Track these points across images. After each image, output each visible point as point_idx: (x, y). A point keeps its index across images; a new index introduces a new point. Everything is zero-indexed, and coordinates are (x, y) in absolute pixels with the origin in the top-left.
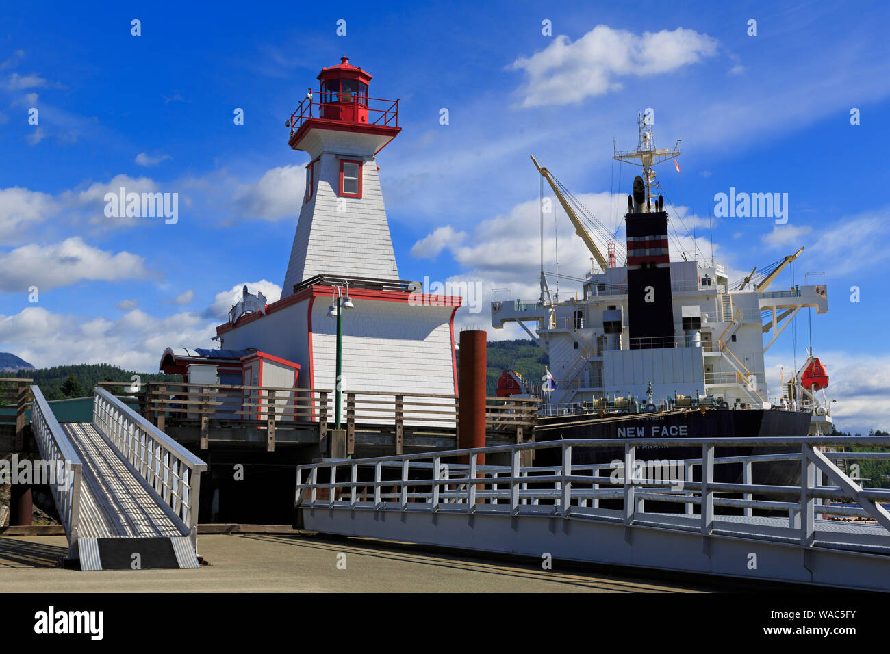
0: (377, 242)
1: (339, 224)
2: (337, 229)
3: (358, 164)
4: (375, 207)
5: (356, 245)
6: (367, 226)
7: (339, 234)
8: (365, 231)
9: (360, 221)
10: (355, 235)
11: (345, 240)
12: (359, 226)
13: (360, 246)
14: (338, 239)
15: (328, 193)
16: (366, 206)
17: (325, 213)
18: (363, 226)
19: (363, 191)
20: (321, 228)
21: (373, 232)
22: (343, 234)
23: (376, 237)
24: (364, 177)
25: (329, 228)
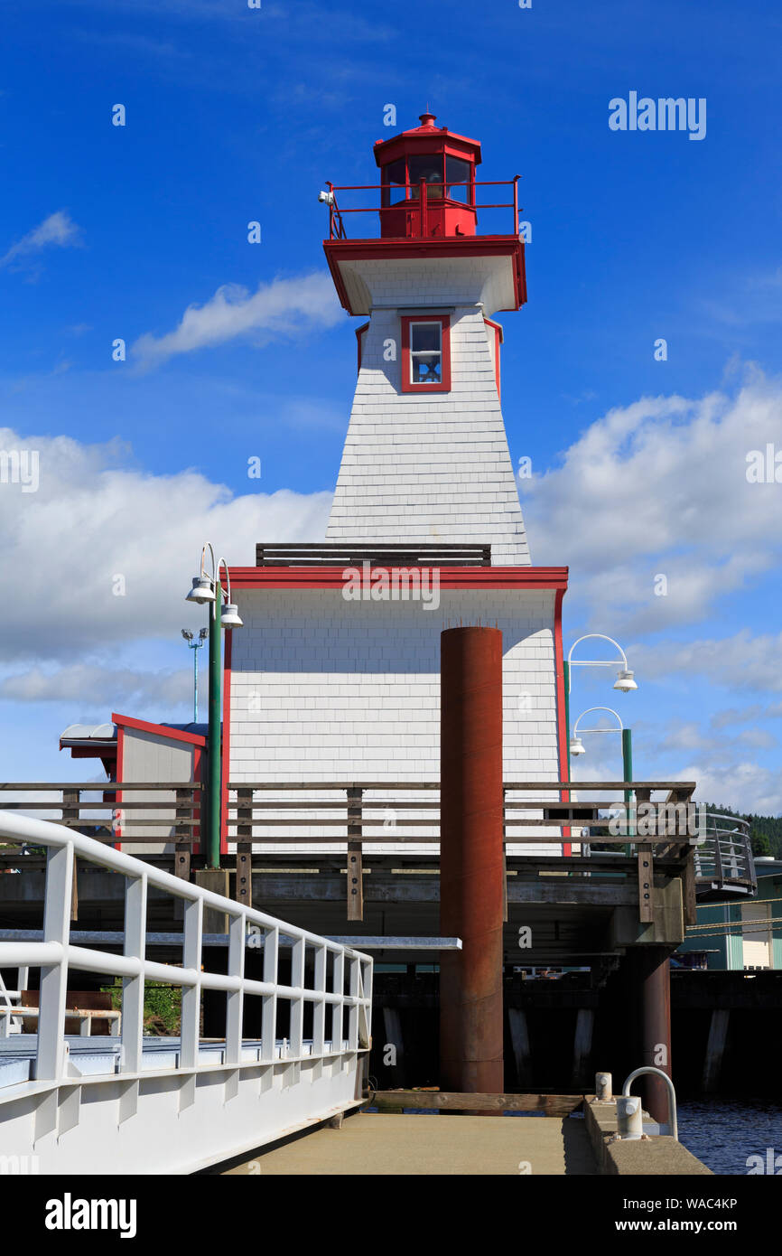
0: (483, 477)
1: (400, 449)
2: (396, 459)
3: (440, 323)
4: (481, 406)
5: (436, 489)
6: (460, 447)
7: (401, 469)
8: (455, 458)
9: (447, 438)
10: (435, 468)
11: (414, 479)
12: (443, 448)
13: (445, 489)
14: (397, 480)
15: (378, 389)
16: (459, 407)
17: (371, 429)
18: (452, 447)
19: (454, 377)
20: (361, 460)
21: (475, 457)
22: (408, 469)
23: (480, 467)
24: (453, 347)
25: (379, 460)
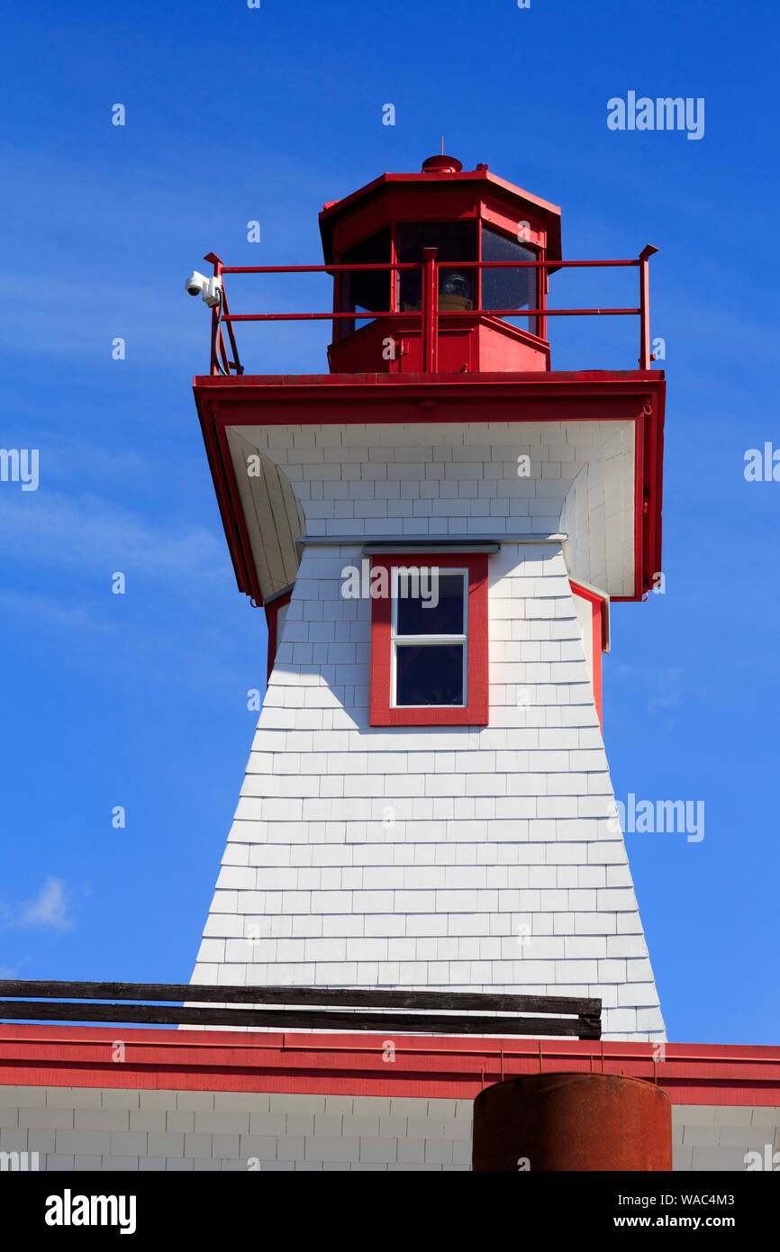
0: (565, 924)
1: (362, 855)
2: (352, 878)
3: (464, 572)
4: (559, 761)
5: (449, 949)
6: (510, 854)
7: (363, 902)
8: (497, 877)
9: (478, 831)
10: (447, 901)
11: (394, 925)
12: (466, 854)
13: (469, 948)
14: (353, 926)
15: (312, 719)
16: (507, 761)
17: (293, 809)
18: (488, 854)
19: (495, 695)
20: (268, 879)
21: (544, 877)
22: (382, 902)
23: (557, 901)
24: (495, 630)
25: (310, 879)
